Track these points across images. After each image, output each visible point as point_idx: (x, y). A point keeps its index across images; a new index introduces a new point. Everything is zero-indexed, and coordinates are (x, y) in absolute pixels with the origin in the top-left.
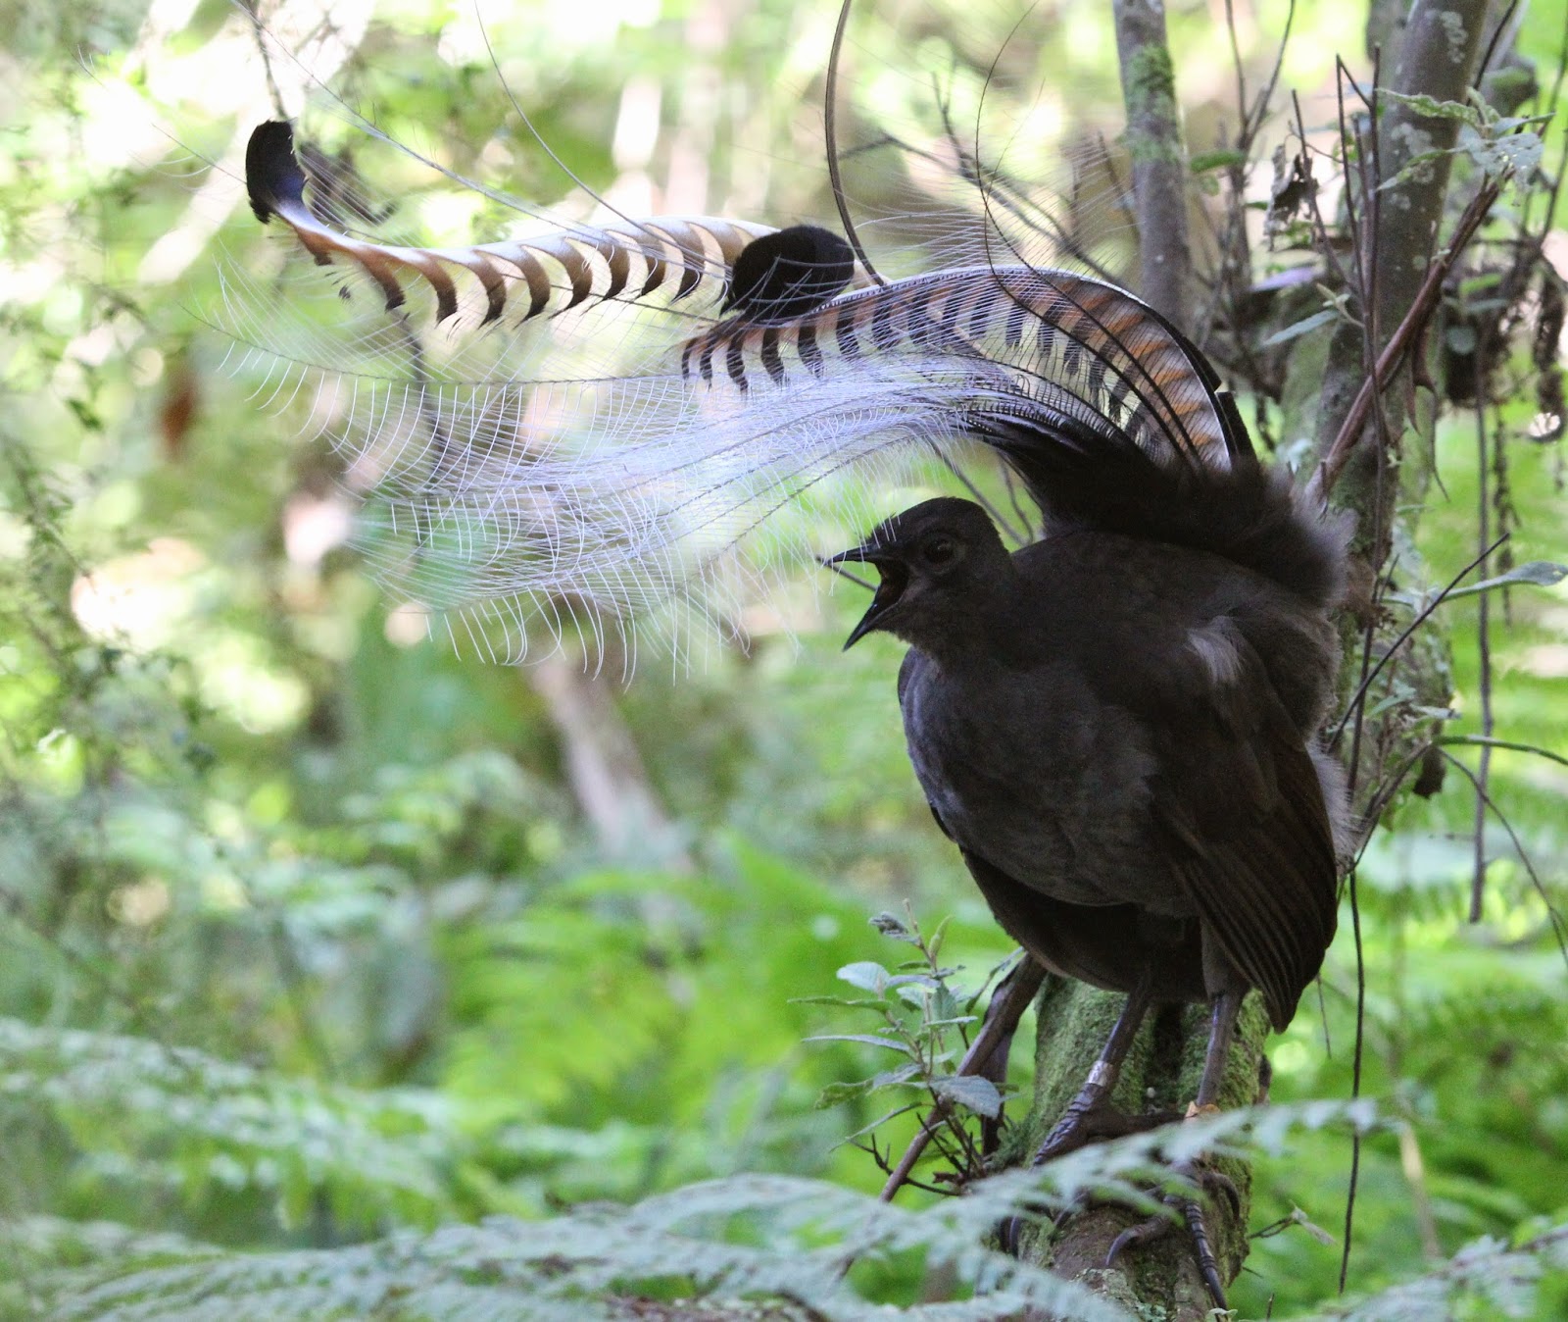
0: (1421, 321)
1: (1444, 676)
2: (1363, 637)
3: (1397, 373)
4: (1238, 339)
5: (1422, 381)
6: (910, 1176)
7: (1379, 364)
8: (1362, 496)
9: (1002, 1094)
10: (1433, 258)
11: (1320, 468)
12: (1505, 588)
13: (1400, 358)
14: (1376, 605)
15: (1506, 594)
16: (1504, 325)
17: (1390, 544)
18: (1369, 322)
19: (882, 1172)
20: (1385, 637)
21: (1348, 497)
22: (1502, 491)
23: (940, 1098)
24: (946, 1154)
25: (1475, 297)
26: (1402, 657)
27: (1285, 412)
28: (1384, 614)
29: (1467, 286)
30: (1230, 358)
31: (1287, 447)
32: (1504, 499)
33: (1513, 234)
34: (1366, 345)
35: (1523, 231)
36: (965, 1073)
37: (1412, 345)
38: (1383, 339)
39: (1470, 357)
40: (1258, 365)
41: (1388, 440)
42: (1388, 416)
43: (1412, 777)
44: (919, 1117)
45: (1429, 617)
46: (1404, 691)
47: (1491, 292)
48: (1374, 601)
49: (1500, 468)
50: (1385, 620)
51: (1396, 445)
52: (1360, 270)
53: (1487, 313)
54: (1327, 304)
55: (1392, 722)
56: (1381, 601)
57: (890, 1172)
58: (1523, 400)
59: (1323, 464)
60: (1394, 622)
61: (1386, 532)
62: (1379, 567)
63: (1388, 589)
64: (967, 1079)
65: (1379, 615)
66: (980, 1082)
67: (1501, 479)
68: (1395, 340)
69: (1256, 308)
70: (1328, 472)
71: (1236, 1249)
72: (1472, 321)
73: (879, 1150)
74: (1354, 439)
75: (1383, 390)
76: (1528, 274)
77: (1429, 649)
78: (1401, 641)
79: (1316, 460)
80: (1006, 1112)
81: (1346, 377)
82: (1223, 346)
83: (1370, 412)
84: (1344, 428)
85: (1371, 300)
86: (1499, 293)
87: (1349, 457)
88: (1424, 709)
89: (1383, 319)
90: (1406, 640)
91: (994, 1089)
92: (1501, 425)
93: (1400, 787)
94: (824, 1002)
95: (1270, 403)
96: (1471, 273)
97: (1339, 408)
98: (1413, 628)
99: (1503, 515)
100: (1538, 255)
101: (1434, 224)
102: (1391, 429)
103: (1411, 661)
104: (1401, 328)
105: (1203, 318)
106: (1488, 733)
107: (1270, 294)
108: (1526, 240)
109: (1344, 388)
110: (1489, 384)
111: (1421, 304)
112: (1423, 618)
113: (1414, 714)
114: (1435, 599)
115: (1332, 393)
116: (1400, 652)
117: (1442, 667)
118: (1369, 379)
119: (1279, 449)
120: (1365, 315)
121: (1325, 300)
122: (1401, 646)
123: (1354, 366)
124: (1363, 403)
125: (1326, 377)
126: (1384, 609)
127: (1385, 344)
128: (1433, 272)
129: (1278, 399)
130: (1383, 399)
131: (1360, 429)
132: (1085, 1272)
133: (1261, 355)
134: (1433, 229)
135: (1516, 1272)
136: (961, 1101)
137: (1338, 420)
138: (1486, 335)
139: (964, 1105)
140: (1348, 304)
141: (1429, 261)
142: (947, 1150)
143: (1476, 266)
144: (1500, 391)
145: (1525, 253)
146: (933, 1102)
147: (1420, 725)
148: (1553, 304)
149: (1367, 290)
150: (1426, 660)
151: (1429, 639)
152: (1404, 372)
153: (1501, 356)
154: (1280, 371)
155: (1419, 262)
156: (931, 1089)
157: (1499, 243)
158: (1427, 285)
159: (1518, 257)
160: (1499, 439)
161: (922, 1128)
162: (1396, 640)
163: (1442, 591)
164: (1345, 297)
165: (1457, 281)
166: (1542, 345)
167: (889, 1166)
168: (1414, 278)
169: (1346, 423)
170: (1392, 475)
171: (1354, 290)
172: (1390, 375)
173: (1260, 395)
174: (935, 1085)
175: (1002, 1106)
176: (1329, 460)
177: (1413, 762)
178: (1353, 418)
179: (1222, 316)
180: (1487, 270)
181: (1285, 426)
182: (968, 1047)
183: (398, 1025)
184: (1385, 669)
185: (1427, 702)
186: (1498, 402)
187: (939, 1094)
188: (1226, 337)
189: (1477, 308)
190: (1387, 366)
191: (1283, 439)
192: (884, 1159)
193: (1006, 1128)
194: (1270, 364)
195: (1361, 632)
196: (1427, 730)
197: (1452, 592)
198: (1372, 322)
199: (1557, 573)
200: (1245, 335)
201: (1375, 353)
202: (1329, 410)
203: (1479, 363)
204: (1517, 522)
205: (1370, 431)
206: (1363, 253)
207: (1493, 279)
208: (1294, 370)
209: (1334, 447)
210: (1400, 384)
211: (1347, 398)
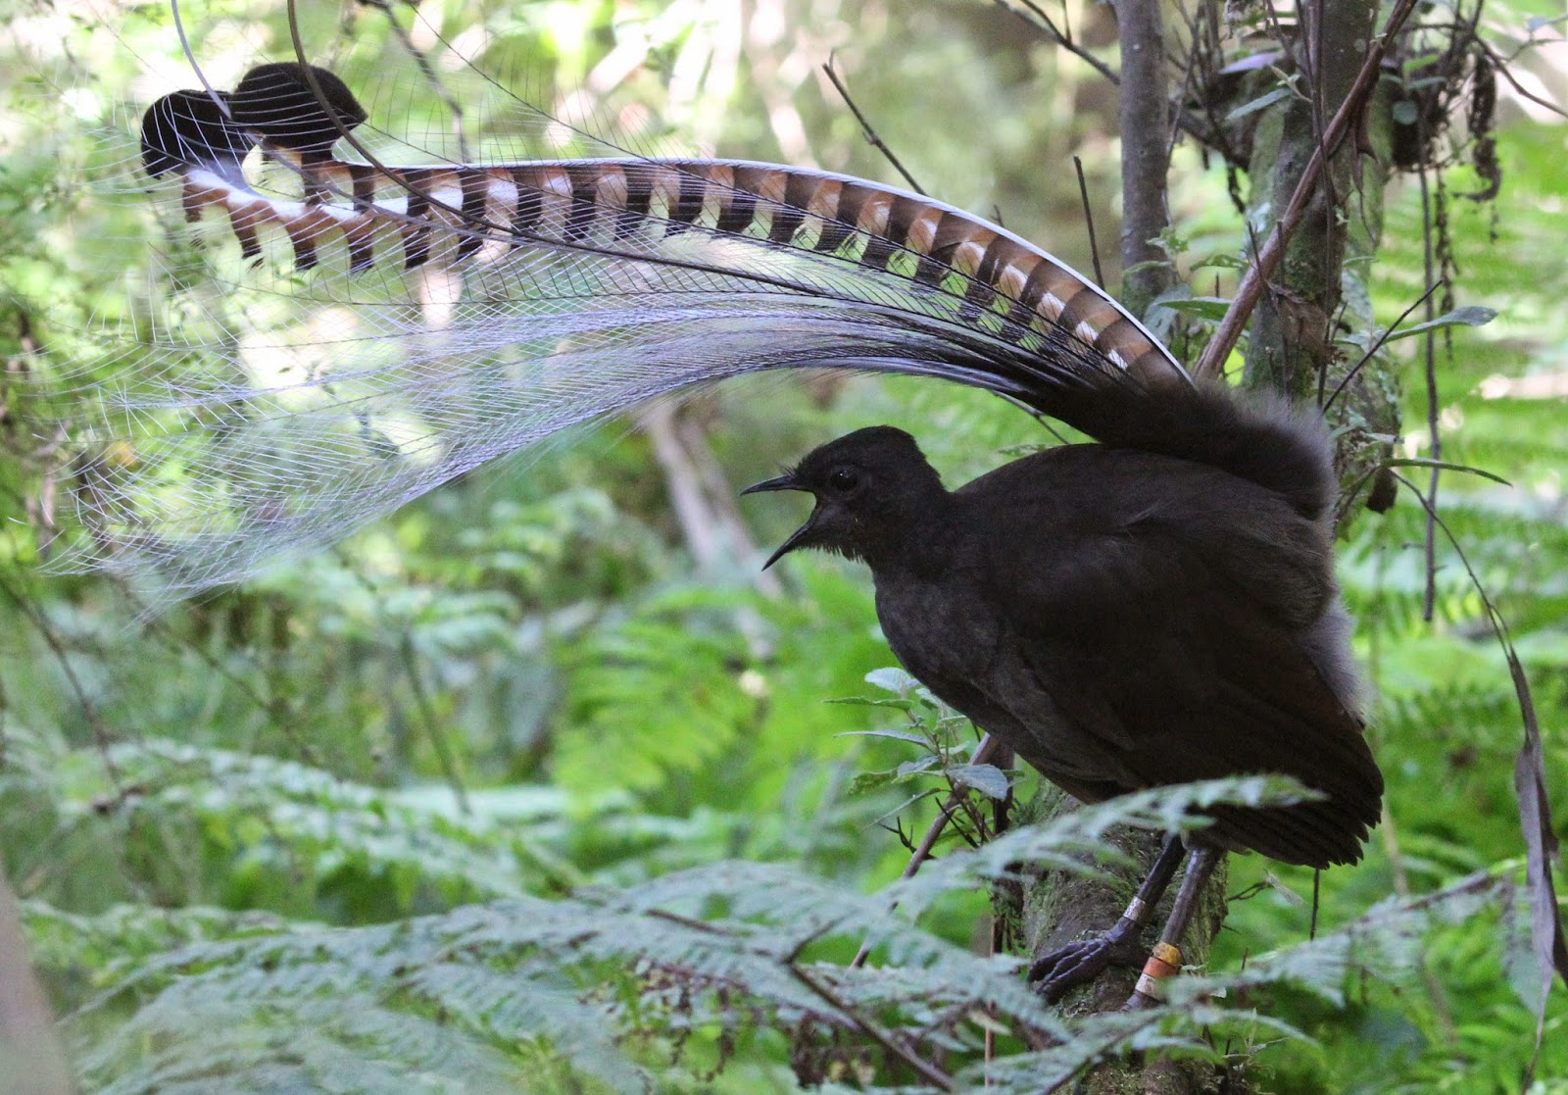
0: (1363, 96)
1: (1394, 406)
2: (1317, 375)
3: (1343, 141)
4: (1211, 116)
5: (1364, 149)
6: (932, 852)
7: (1326, 136)
8: (1314, 251)
9: (1009, 779)
10: (1372, 41)
11: (1276, 227)
12: (1447, 328)
13: (1344, 131)
14: (1329, 345)
15: (1448, 333)
16: (1443, 97)
17: (1340, 292)
18: (1317, 98)
19: (908, 850)
20: (1336, 372)
21: (1302, 252)
22: (1443, 243)
23: (956, 784)
24: (962, 833)
25: (1416, 75)
26: (1353, 391)
27: (1252, 179)
28: (1336, 353)
29: (1409, 65)
30: (1204, 133)
31: (1255, 210)
32: (1446, 250)
33: (1450, 19)
34: (1314, 119)
35: (1458, 16)
36: (977, 762)
37: (1355, 118)
38: (1329, 113)
39: (1413, 127)
40: (1228, 138)
41: (1335, 200)
42: (1335, 180)
43: (1364, 495)
44: (938, 801)
45: (1378, 353)
46: (1357, 419)
47: (1430, 70)
48: (1326, 341)
49: (1441, 223)
50: (1337, 357)
51: (1343, 205)
52: (1308, 56)
53: (1428, 88)
54: (1280, 83)
55: (1345, 447)
56: (1332, 341)
57: (913, 850)
58: (1462, 164)
59: (1280, 224)
60: (1345, 359)
61: (1336, 281)
62: (1331, 312)
63: (1340, 331)
64: (978, 767)
65: (1332, 353)
66: (990, 769)
67: (1443, 232)
68: (1340, 113)
69: (1226, 88)
70: (1284, 231)
71: (1216, 910)
72: (1414, 95)
73: (903, 831)
74: (1306, 201)
75: (1329, 158)
76: (1463, 55)
77: (1379, 382)
78: (1350, 377)
79: (1273, 220)
80: (1015, 795)
81: (1297, 147)
82: (1197, 121)
83: (1319, 177)
84: (1297, 191)
85: (1319, 78)
86: (1438, 72)
87: (1302, 217)
88: (1373, 435)
89: (1330, 95)
90: (1356, 375)
91: (1002, 775)
92: (1441, 185)
93: (1354, 503)
94: (854, 702)
95: (1240, 173)
96: (1412, 54)
97: (1293, 175)
98: (1362, 364)
99: (1444, 265)
100: (1473, 37)
101: (1371, 11)
102: (1339, 192)
103: (1364, 394)
104: (1345, 103)
105: (1177, 98)
106: (1436, 457)
107: (1239, 75)
108: (1460, 24)
109: (1297, 156)
110: (1431, 151)
111: (1362, 83)
112: (1371, 354)
113: (1368, 440)
114: (1380, 339)
115: (1286, 162)
116: (1351, 384)
117: (1392, 398)
118: (1318, 149)
119: (1249, 211)
120: (1312, 92)
121: (1279, 80)
122: (1351, 381)
123: (1306, 136)
124: (1314, 169)
125: (1281, 148)
126: (1336, 348)
127: (1331, 117)
128: (1372, 53)
129: (1246, 169)
130: (1331, 163)
131: (1312, 191)
132: (1083, 933)
133: (1230, 129)
134: (1371, 16)
135: (1408, 928)
136: (975, 786)
137: (1291, 185)
138: (1428, 107)
139: (977, 790)
140: (1299, 84)
141: (1368, 45)
142: (964, 830)
143: (1417, 47)
144: (1440, 157)
145: (1459, 35)
146: (949, 788)
147: (1370, 449)
148: (1485, 79)
149: (1314, 71)
150: (1377, 393)
151: (1380, 375)
152: (1348, 140)
153: (1442, 125)
154: (1248, 143)
155: (1360, 44)
156: (947, 776)
157: (1436, 27)
158: (1367, 64)
159: (1453, 38)
160: (1440, 200)
161: (940, 811)
162: (1346, 376)
163: (1384, 333)
164: (1296, 77)
165: (1401, 61)
166: (1478, 115)
167: (913, 845)
168: (1355, 59)
169: (1299, 186)
170: (1340, 232)
171: (1303, 71)
172: (1336, 144)
173: (1231, 165)
174: (949, 773)
175: (1010, 791)
176: (1285, 219)
177: (1364, 481)
178: (1304, 183)
179: (1196, 97)
180: (1426, 52)
181: (1251, 192)
182: (980, 740)
183: (522, 733)
184: (1339, 400)
185: (1378, 430)
186: (1438, 167)
187: (955, 781)
188: (1200, 115)
189: (1419, 84)
190: (1333, 136)
191: (1251, 202)
192: (908, 838)
193: (1014, 809)
194: (1238, 137)
195: (1316, 369)
196: (1376, 453)
197: (1393, 333)
198: (1320, 99)
199: (1486, 316)
200: (1216, 112)
201: (1323, 123)
202: (1284, 175)
203: (1421, 131)
204: (1457, 271)
205: (1320, 194)
206: (1310, 38)
207: (1432, 59)
208: (1259, 142)
209: (1289, 208)
210: (1346, 152)
211: (1299, 166)
